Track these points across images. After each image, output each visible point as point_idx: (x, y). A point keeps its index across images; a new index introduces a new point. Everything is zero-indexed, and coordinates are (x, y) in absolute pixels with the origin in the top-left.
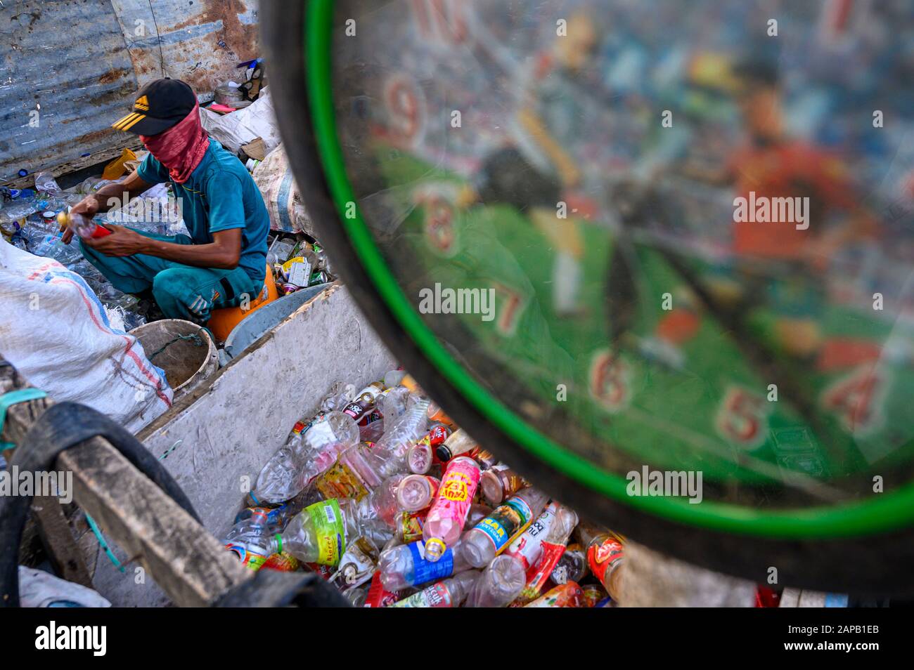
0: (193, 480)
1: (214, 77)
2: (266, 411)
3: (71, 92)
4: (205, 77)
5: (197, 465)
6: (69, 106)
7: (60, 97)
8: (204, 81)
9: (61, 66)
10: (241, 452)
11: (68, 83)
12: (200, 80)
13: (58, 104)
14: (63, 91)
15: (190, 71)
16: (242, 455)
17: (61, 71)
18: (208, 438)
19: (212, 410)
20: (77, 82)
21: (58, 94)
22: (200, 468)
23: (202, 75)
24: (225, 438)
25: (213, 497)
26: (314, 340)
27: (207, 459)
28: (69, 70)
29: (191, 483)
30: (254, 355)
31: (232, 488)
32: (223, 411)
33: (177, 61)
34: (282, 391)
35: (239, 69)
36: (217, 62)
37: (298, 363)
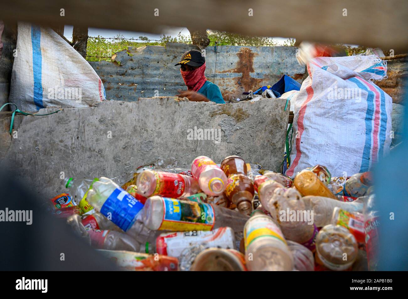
0: (69, 150)
1: (232, 95)
2: (123, 144)
3: (177, 87)
4: (228, 94)
5: (74, 143)
6: (175, 92)
7: (173, 87)
8: (227, 96)
9: (177, 76)
10: (101, 157)
11: (177, 83)
12: (225, 95)
13: (171, 90)
14: (175, 86)
15: (223, 90)
16: (102, 159)
17: (176, 78)
18: (84, 131)
19: (91, 117)
20: (180, 84)
21: (173, 86)
22: (75, 146)
23: (227, 93)
24: (94, 140)
25: (78, 171)
26: (164, 122)
27: (80, 144)
28: (179, 78)
29: (68, 151)
30: (124, 103)
31: (90, 175)
32: (97, 122)
33: (219, 85)
34: (136, 140)
35: (244, 95)
36: (235, 89)
37: (151, 129)
